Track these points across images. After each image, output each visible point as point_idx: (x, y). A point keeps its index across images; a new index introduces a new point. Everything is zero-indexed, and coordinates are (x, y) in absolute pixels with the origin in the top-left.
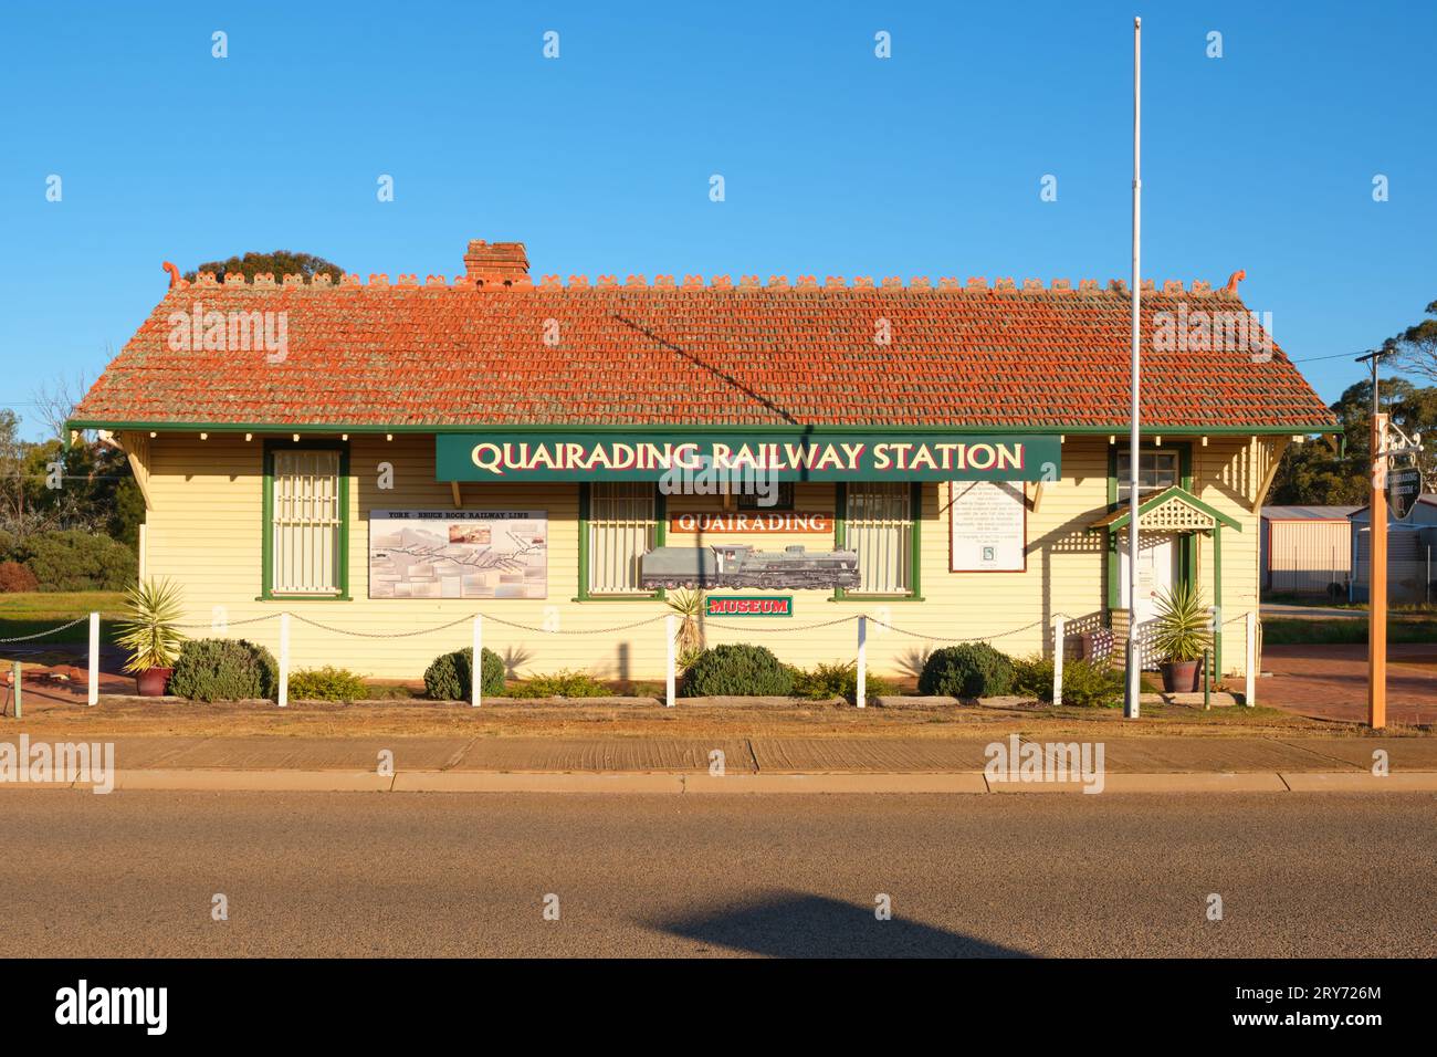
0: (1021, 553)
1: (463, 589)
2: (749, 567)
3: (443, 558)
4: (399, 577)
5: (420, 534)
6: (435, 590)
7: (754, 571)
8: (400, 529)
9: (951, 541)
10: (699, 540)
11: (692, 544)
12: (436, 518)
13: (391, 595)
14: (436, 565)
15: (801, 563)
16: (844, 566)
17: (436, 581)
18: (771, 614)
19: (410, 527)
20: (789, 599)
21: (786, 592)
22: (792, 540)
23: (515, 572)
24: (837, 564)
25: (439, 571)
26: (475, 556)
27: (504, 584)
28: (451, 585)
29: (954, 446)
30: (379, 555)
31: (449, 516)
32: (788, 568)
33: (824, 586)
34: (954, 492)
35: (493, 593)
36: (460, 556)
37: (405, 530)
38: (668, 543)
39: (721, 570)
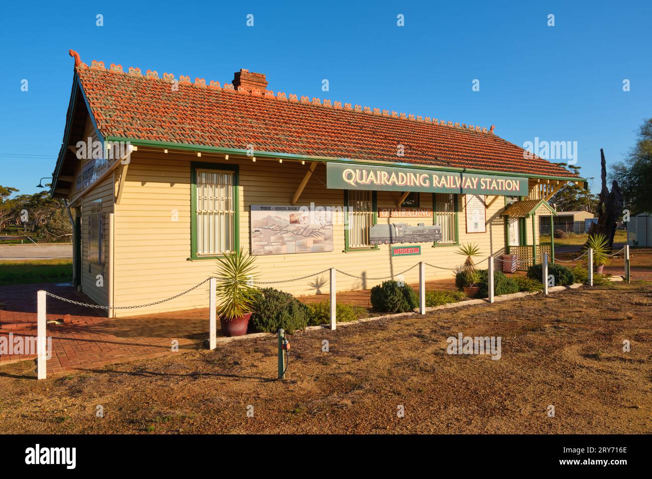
0: (484, 225)
1: (297, 248)
2: (407, 233)
3: (287, 232)
4: (266, 243)
5: (277, 219)
6: (284, 249)
7: (408, 235)
8: (266, 216)
9: (466, 221)
10: (388, 221)
11: (386, 223)
12: (283, 210)
13: (263, 253)
14: (284, 235)
15: (423, 231)
16: (437, 232)
17: (284, 244)
18: (414, 254)
19: (271, 215)
20: (419, 247)
21: (419, 244)
22: (421, 220)
23: (320, 238)
24: (435, 230)
25: (286, 239)
26: (302, 230)
27: (315, 245)
28: (291, 246)
29: (502, 180)
30: (256, 231)
31: (290, 209)
32: (419, 233)
33: (430, 240)
34: (467, 200)
35: (310, 249)
36: (295, 231)
37: (269, 216)
38: (378, 223)
39: (397, 235)
